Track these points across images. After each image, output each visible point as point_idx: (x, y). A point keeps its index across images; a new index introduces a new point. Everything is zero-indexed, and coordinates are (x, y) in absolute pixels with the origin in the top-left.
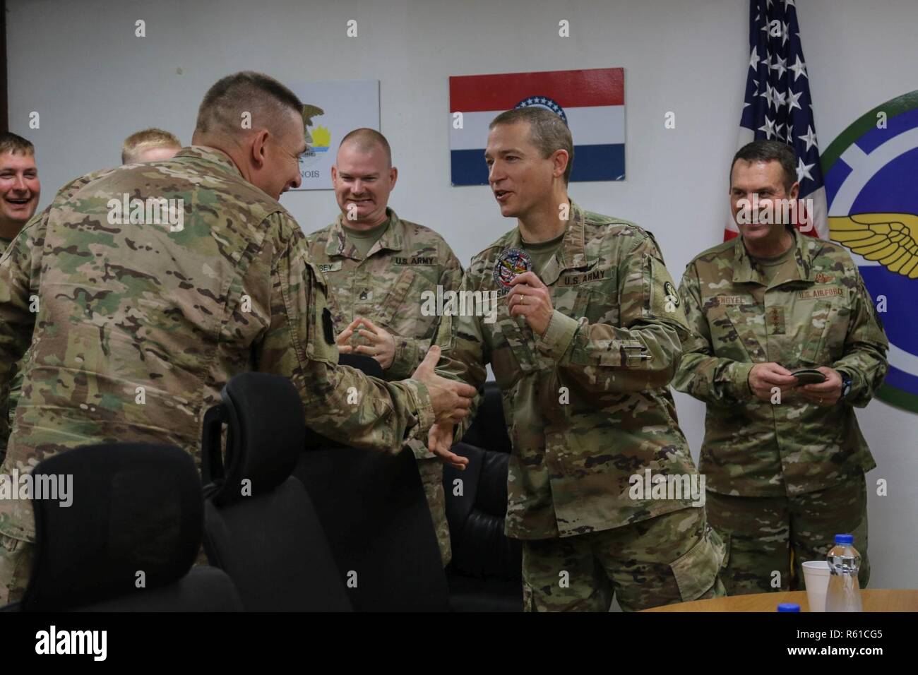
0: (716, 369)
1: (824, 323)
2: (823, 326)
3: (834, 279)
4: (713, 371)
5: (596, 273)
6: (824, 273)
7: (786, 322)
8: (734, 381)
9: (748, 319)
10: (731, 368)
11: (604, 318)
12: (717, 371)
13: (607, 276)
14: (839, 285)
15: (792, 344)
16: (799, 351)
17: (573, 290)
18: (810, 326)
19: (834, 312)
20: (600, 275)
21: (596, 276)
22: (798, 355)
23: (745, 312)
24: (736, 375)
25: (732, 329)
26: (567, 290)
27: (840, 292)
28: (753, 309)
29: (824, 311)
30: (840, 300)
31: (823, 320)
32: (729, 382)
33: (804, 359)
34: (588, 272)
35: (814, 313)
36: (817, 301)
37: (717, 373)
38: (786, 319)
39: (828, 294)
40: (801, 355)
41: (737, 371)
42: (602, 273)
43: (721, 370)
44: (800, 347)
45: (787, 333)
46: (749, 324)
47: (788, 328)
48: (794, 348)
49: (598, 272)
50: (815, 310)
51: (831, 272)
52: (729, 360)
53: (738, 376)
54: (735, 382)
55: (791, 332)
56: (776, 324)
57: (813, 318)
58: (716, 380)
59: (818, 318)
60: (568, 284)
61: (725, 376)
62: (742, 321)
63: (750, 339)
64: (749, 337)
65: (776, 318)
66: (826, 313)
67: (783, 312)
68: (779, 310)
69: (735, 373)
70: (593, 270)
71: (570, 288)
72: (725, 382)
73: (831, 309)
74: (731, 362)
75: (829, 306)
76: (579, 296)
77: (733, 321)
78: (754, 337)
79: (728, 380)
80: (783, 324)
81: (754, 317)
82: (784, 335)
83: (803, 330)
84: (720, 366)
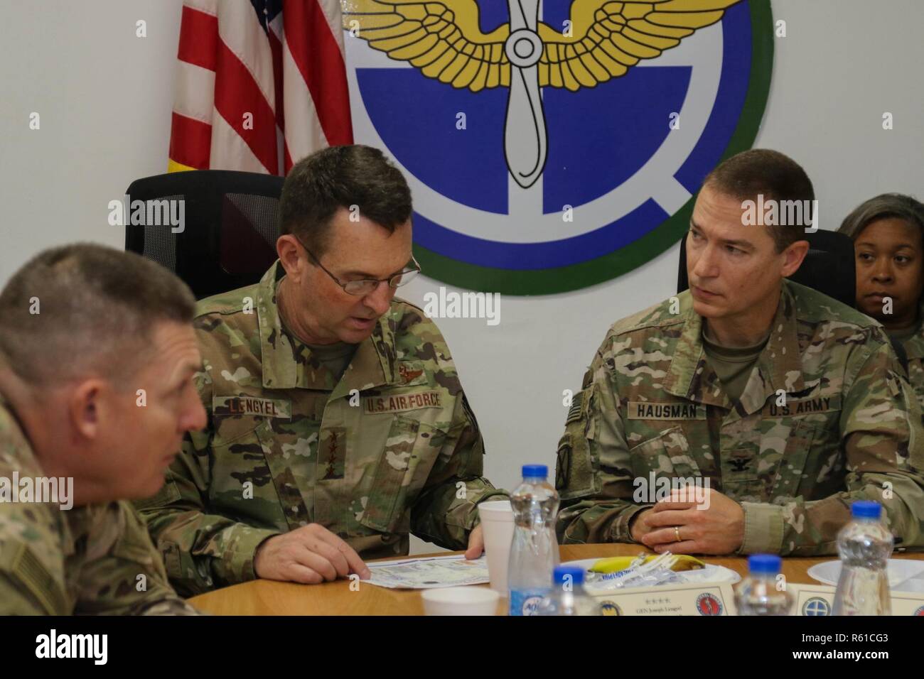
0: (198, 532)
1: (407, 460)
2: (404, 465)
3: (424, 374)
4: (192, 535)
5: (817, 402)
6: (407, 363)
7: (347, 456)
8: (228, 557)
9: (286, 447)
10: (227, 534)
11: (828, 466)
12: (201, 535)
13: (833, 407)
14: (433, 387)
15: (350, 497)
16: (361, 509)
17: (782, 423)
18: (383, 465)
19: (424, 439)
20: (824, 404)
21: (817, 405)
22: (359, 516)
23: (281, 432)
24: (234, 547)
25: (262, 465)
26: (775, 424)
27: (434, 399)
28: (293, 427)
29: (405, 438)
30: (435, 415)
31: (405, 455)
32: (218, 558)
33: (367, 523)
34: (804, 399)
35: (390, 439)
36: (395, 419)
37: (199, 539)
38: (348, 450)
39: (415, 405)
40: (365, 516)
41: (238, 539)
42: (827, 401)
43: (208, 536)
44: (364, 501)
45: (346, 477)
46: (287, 456)
47: (349, 466)
48: (353, 502)
49: (820, 400)
50: (391, 435)
51: (417, 362)
52: (225, 519)
53: (237, 549)
54: (229, 560)
55: (353, 476)
56: (332, 460)
57: (387, 449)
58: (196, 553)
59: (397, 449)
60: (775, 415)
61: (212, 545)
62: (277, 450)
63: (288, 485)
64: (287, 481)
65: (333, 449)
66: (410, 441)
67: (344, 438)
68: (340, 435)
69: (233, 542)
70: (812, 396)
71: (779, 421)
72: (210, 556)
73: (420, 433)
74: (228, 525)
75: (414, 428)
76: (792, 434)
77: (266, 449)
78: (293, 482)
79: (217, 554)
80: (342, 460)
81: (295, 442)
82: (341, 480)
83: (372, 470)
84: (208, 527)
